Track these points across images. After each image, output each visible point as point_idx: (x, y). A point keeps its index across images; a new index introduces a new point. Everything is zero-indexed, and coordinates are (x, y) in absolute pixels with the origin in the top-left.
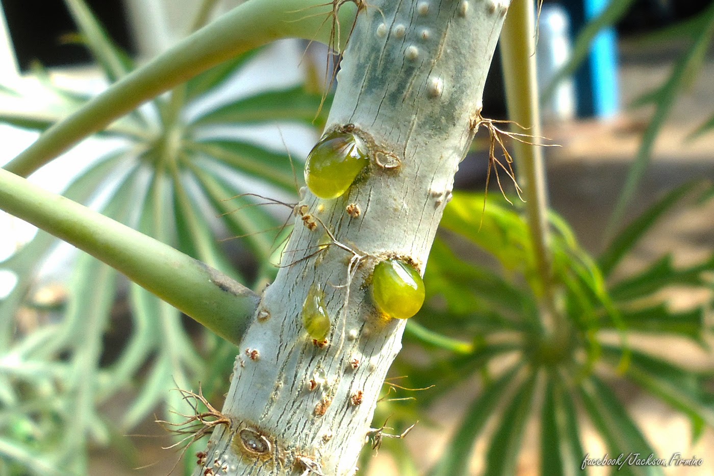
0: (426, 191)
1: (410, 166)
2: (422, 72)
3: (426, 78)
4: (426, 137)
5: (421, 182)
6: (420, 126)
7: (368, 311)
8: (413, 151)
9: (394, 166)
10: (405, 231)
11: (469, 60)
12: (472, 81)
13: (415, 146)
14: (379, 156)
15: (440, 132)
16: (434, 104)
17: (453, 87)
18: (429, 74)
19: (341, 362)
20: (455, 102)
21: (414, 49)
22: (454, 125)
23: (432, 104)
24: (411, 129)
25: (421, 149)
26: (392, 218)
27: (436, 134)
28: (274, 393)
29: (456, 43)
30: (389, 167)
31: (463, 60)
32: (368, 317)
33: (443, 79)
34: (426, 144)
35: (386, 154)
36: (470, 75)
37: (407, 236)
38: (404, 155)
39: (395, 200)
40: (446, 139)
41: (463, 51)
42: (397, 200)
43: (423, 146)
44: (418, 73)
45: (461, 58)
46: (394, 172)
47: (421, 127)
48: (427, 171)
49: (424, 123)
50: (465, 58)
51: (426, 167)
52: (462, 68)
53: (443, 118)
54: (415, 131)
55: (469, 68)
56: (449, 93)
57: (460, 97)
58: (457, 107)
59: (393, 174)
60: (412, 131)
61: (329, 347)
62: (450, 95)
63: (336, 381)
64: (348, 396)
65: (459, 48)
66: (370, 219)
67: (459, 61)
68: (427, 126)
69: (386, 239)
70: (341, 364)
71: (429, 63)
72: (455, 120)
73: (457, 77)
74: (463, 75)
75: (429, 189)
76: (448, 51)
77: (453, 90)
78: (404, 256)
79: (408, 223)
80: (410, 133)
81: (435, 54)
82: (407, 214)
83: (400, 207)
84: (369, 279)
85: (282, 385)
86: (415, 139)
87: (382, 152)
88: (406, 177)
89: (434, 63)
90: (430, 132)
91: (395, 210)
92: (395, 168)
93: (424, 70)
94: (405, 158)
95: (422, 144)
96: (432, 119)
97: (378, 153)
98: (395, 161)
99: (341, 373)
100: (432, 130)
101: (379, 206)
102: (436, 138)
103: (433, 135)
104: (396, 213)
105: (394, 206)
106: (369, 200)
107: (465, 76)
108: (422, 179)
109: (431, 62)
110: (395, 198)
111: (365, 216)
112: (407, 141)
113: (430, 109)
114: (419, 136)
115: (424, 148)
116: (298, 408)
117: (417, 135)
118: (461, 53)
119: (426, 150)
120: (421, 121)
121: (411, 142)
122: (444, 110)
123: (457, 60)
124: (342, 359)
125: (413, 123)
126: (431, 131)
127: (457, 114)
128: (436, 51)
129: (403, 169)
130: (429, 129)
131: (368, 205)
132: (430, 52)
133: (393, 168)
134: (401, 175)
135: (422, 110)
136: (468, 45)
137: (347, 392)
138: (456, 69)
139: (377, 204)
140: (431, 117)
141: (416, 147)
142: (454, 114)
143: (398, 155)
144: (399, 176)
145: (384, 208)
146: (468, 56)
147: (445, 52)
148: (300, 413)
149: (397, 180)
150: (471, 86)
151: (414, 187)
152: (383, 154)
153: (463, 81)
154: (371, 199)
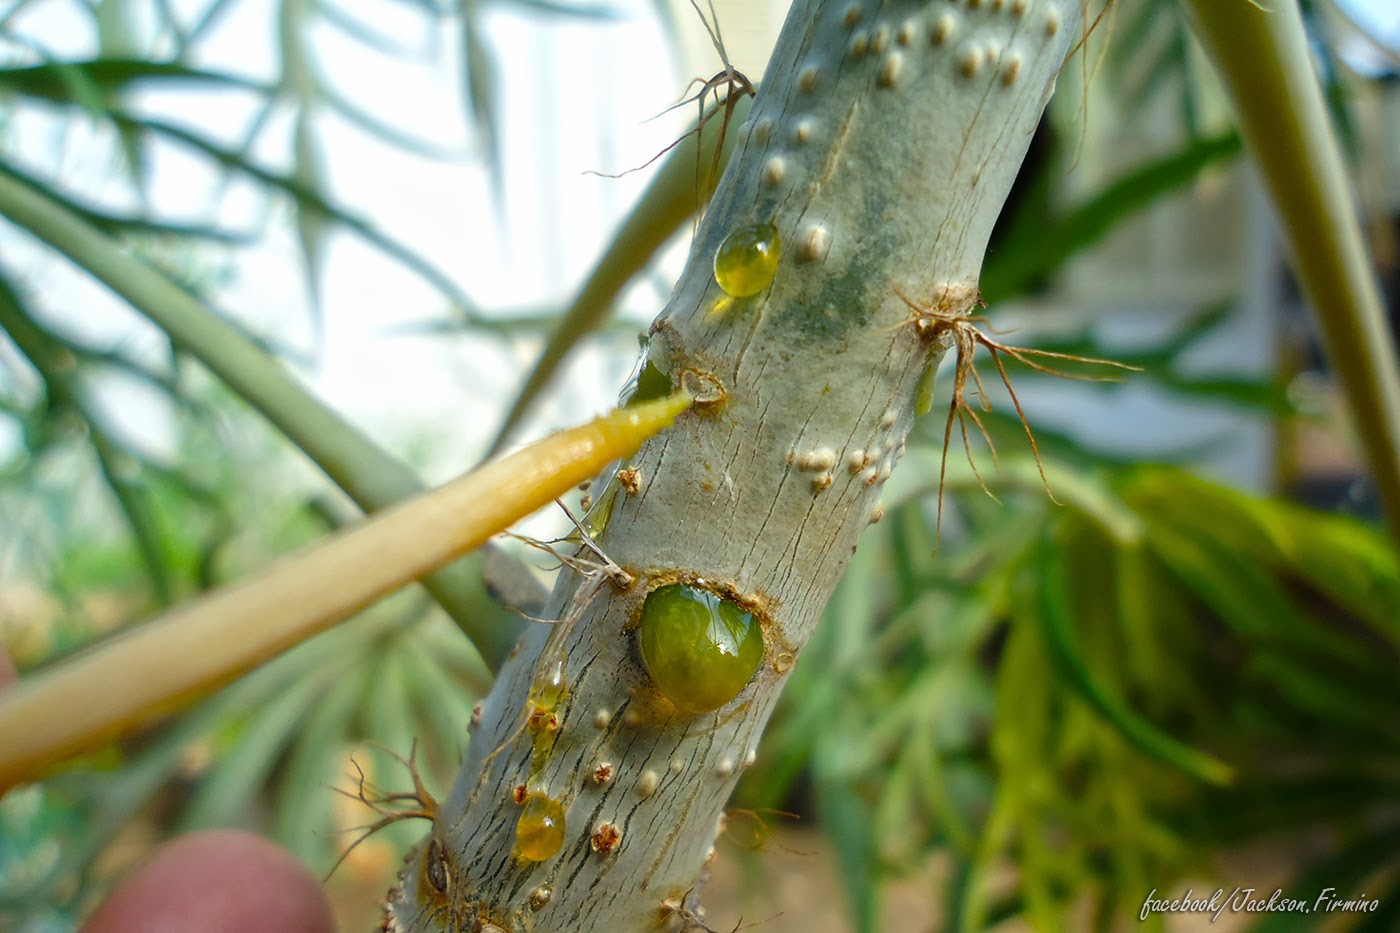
0: (783, 456)
1: (746, 403)
2: (788, 209)
3: (795, 222)
4: (787, 345)
5: (772, 437)
6: (773, 322)
7: (636, 678)
8: (755, 372)
9: (712, 399)
10: (725, 533)
11: (906, 185)
12: (916, 231)
13: (760, 363)
14: (688, 377)
15: (822, 336)
16: (809, 276)
17: (859, 241)
18: (802, 214)
19: (578, 764)
20: (863, 274)
21: (778, 164)
22: (863, 323)
23: (805, 277)
24: (753, 328)
25: (773, 369)
26: (696, 503)
27: (813, 341)
28: (473, 790)
29: (870, 147)
30: (702, 400)
31: (887, 182)
32: (633, 690)
33: (833, 224)
34: (787, 360)
35: (700, 374)
36: (907, 217)
37: (730, 543)
38: (735, 379)
39: (707, 467)
40: (838, 352)
41: (886, 164)
42: (713, 469)
43: (779, 364)
44: (780, 211)
45: (881, 179)
46: (711, 412)
47: (776, 325)
48: (786, 416)
49: (785, 317)
50: (891, 178)
51: (785, 406)
52: (883, 201)
53: (832, 306)
54: (764, 332)
55: (903, 199)
56: (846, 255)
57: (876, 265)
58: (868, 285)
59: (708, 416)
60: (757, 330)
61: (560, 733)
62: (850, 259)
63: (565, 799)
64: (587, 833)
65: (876, 156)
66: (656, 501)
67: (875, 185)
68: (792, 323)
69: (681, 544)
70: (576, 769)
71: (805, 190)
72: (863, 313)
73: (870, 220)
74: (885, 217)
75: (789, 452)
76: (851, 164)
77: (857, 248)
78: (716, 583)
79: (734, 518)
80: (750, 334)
81: (821, 171)
82: (733, 499)
83: (716, 484)
84: (637, 617)
85: (485, 781)
86: (763, 348)
87: (695, 370)
88: (736, 423)
89: (815, 190)
90: (796, 335)
91: (706, 488)
92: (713, 403)
93: (794, 205)
94: (736, 386)
95: (778, 358)
96: (802, 307)
97: (687, 372)
98: (714, 390)
99: (577, 787)
100: (803, 331)
101: (674, 478)
102: (813, 347)
103: (804, 342)
104: (708, 494)
105: (704, 480)
106: (660, 463)
107: (891, 219)
108: (774, 431)
109: (809, 188)
110: (707, 463)
111: (648, 495)
112: (742, 351)
113: (799, 287)
114: (772, 344)
115: (781, 368)
116: (497, 830)
117: (766, 340)
118: (880, 168)
119: (785, 371)
120: (779, 312)
121: (753, 354)
122: (832, 290)
123: (870, 183)
124: (580, 761)
125: (760, 314)
126: (799, 333)
127: (868, 301)
128: (823, 164)
129: (731, 407)
130: (797, 329)
131: (656, 473)
132: (809, 169)
133: (708, 404)
134: (724, 419)
135: (780, 289)
136: (901, 149)
137: (585, 824)
138: (866, 202)
139: (672, 473)
140: (801, 303)
141: (763, 363)
142: (862, 299)
143: (723, 379)
144: (721, 420)
145: (683, 481)
146: (899, 173)
147: (842, 165)
148: (498, 840)
149: (716, 428)
150: (911, 240)
151: (755, 447)
152: (695, 375)
153: (887, 229)
154: (663, 461)
